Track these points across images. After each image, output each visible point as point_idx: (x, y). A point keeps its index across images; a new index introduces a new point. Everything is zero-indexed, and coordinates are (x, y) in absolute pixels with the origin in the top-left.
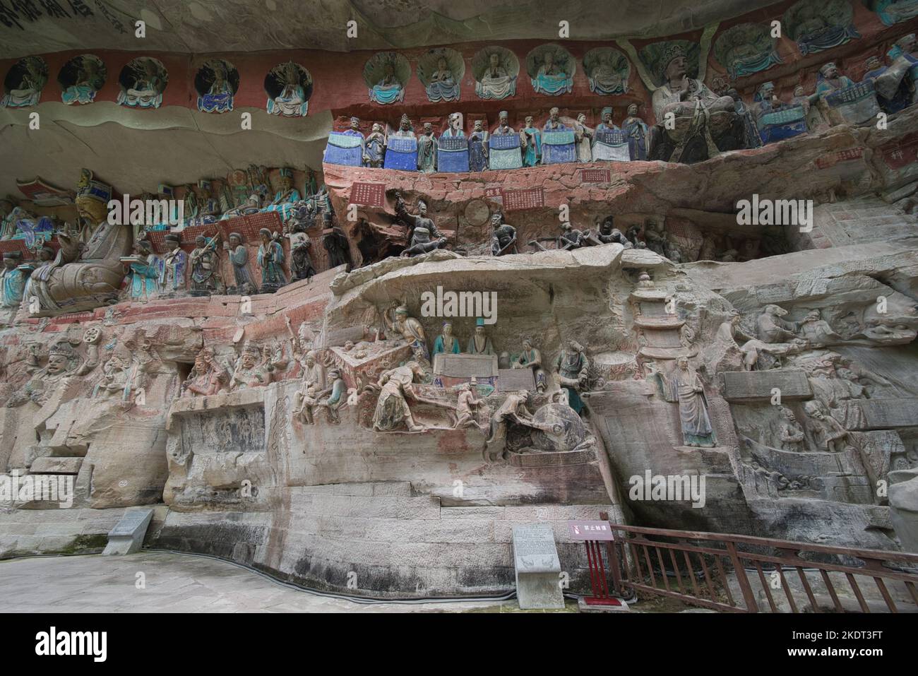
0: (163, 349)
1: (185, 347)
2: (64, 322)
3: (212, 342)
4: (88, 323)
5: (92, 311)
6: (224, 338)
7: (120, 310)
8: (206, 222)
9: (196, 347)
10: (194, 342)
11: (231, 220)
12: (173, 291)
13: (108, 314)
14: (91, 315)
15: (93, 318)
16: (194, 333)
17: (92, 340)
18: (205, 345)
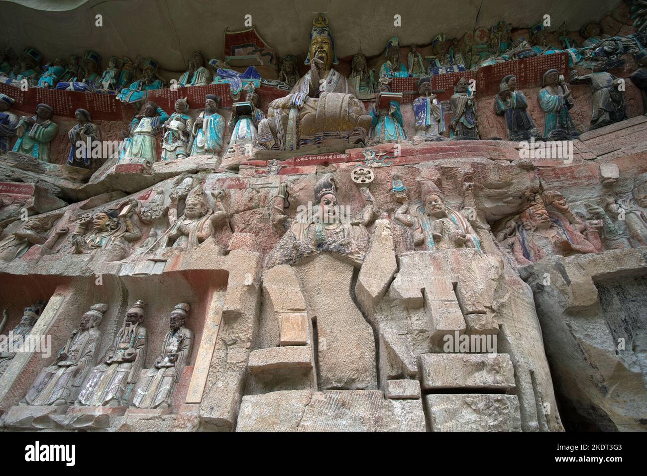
0: (481, 193)
1: (512, 190)
2: (308, 163)
3: (556, 184)
4: (343, 166)
5: (343, 152)
6: (574, 178)
7: (383, 151)
8: (461, 69)
9: (531, 191)
10: (528, 183)
11: (498, 65)
12: (438, 135)
13: (369, 156)
14: (343, 156)
15: (349, 160)
16: (525, 172)
17: (367, 181)
18: (545, 187)
